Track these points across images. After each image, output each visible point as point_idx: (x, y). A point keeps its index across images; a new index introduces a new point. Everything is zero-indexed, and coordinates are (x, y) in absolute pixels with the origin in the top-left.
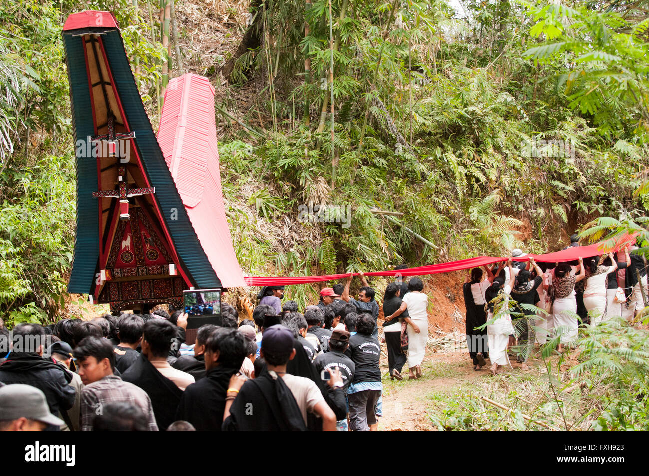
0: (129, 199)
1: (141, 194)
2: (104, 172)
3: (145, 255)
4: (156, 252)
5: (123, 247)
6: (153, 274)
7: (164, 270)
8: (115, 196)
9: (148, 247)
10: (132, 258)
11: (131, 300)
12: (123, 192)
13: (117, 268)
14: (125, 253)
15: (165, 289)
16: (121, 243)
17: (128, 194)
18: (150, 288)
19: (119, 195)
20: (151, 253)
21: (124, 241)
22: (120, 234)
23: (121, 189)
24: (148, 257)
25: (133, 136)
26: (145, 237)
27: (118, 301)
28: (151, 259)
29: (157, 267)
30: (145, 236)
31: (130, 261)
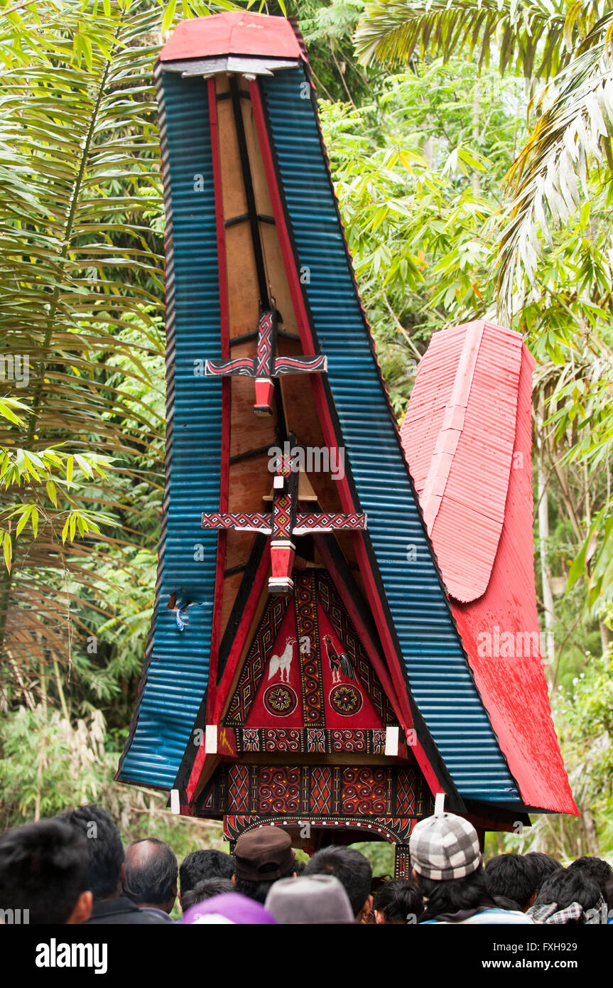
0: (294, 539)
1: (328, 529)
2: (238, 466)
3: (325, 698)
4: (357, 694)
5: (272, 672)
6: (343, 751)
7: (372, 744)
8: (260, 530)
9: (336, 677)
10: (292, 704)
11: (281, 814)
12: (283, 520)
13: (250, 726)
14: (275, 689)
15: (370, 795)
16: (269, 659)
17: (294, 525)
18: (332, 788)
19: (271, 526)
20: (343, 695)
21: (275, 657)
22: (267, 637)
23: (276, 511)
24: (335, 705)
25: (322, 367)
26: (332, 652)
27: (247, 814)
28: (343, 712)
29: (355, 732)
30: (330, 647)
31: (286, 711)
